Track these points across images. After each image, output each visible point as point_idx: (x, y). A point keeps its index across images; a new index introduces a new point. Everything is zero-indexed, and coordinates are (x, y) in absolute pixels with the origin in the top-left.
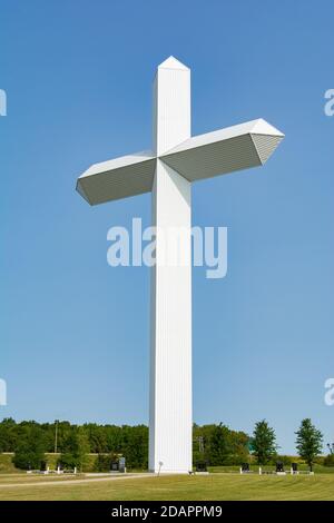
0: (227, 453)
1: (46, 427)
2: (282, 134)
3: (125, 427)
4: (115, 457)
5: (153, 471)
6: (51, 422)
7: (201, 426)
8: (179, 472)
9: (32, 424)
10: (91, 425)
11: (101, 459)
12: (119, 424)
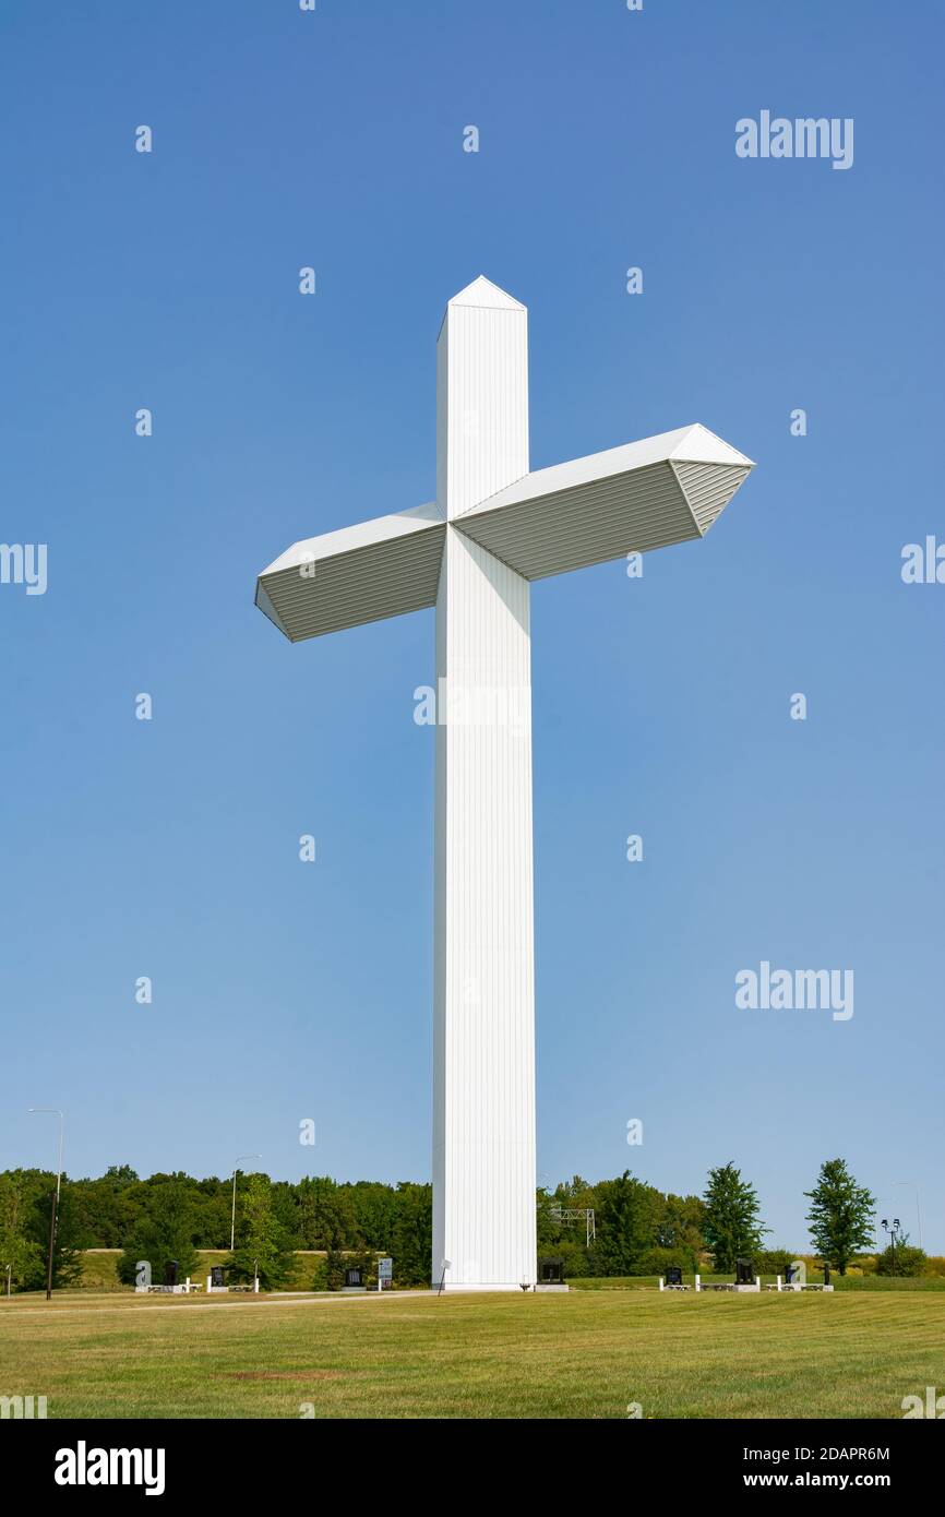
0: (641, 1245)
1: (210, 1187)
2: (746, 461)
3: (404, 1187)
4: (369, 1259)
5: (441, 1286)
6: (225, 1175)
7: (593, 1183)
8: (504, 1288)
9: (180, 1179)
10: (317, 1181)
11: (332, 1262)
12: (392, 1181)
